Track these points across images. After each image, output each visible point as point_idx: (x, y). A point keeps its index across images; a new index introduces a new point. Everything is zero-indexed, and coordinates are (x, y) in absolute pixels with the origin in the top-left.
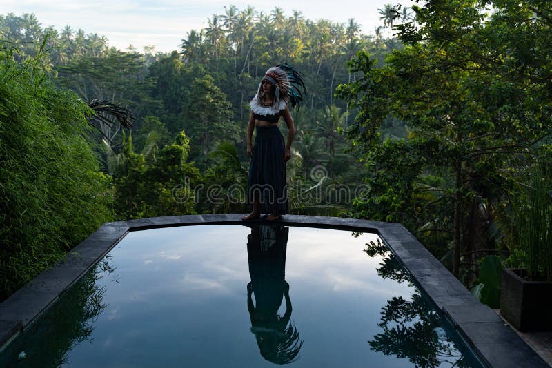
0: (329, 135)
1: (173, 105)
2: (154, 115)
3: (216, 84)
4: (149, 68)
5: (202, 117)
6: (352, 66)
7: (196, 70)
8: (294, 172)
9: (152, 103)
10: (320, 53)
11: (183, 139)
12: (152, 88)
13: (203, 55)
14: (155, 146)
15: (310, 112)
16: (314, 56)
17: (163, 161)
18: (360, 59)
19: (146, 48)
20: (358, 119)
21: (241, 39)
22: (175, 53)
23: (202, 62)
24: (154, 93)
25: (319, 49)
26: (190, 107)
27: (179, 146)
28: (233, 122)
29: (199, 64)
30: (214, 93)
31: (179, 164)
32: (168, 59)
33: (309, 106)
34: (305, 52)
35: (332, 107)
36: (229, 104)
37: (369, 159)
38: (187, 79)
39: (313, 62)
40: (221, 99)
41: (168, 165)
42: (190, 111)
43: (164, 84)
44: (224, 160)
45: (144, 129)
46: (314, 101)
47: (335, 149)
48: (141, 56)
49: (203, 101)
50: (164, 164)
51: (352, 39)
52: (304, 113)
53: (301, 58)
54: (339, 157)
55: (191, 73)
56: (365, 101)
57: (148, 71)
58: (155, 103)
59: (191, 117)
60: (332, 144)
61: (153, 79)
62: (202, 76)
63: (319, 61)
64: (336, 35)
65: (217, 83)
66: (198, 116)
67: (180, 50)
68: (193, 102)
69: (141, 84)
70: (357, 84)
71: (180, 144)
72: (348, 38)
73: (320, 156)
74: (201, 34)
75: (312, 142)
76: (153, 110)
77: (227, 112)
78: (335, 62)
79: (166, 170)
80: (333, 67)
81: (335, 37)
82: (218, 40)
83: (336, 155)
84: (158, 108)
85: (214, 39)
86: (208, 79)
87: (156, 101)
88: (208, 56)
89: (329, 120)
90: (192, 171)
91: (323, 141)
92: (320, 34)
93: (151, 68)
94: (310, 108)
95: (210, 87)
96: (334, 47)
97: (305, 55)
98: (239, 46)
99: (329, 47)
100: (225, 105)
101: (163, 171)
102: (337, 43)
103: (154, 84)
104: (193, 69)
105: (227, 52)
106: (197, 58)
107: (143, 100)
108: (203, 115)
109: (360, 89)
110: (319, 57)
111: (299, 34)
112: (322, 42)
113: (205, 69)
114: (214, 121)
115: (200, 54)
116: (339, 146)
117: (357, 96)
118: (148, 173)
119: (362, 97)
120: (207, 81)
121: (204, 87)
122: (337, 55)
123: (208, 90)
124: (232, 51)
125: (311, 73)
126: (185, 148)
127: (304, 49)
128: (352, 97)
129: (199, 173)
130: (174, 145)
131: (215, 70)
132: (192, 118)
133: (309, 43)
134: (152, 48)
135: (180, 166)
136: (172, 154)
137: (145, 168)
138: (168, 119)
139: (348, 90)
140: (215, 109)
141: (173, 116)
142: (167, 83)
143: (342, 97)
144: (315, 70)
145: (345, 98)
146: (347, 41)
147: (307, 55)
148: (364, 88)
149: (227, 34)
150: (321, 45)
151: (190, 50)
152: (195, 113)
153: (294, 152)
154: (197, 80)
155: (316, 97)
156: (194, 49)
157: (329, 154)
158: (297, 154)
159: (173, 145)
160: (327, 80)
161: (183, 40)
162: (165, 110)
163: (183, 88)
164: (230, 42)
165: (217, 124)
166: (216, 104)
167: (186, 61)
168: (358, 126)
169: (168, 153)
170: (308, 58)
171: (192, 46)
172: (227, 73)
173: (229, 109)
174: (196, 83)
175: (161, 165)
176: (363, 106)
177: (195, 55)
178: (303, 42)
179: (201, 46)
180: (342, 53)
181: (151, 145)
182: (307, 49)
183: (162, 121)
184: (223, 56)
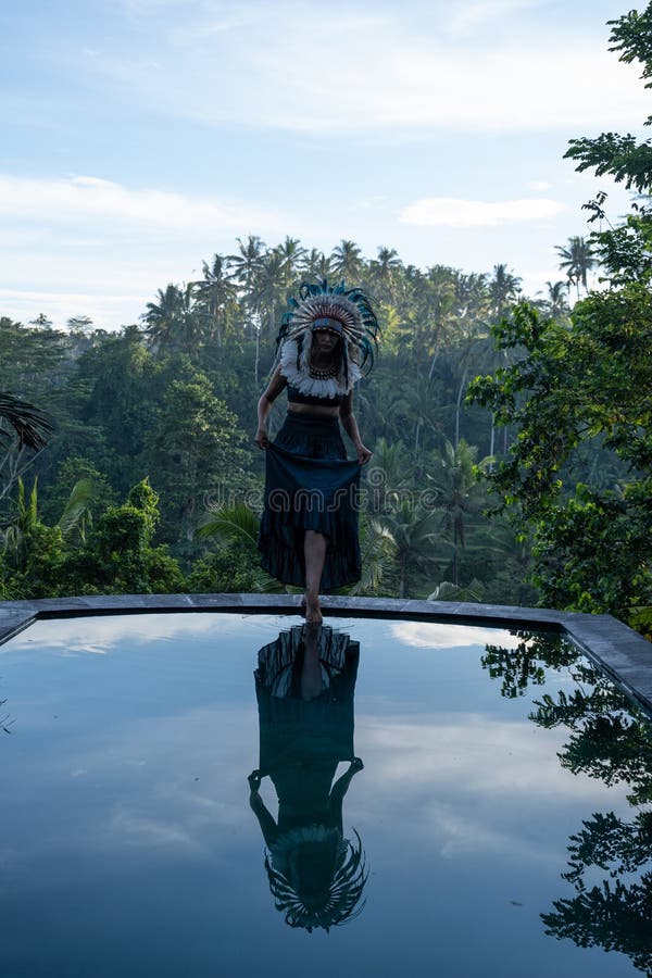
0: (454, 504)
1: (125, 438)
2: (84, 456)
3: (216, 392)
4: (78, 362)
5: (184, 461)
6: (503, 335)
7: (175, 366)
8: (379, 568)
9: (80, 433)
10: (435, 336)
11: (146, 494)
12: (82, 401)
13: (190, 336)
14: (86, 512)
15: (412, 458)
16: (422, 342)
17: (102, 541)
18: (520, 320)
19: (73, 322)
20: (514, 449)
21: (270, 303)
22: (132, 331)
23: (188, 350)
24: (87, 412)
25: (433, 326)
26: (161, 439)
27: (136, 511)
28: (249, 473)
29: (182, 355)
30: (211, 411)
31: (135, 546)
32: (117, 342)
33: (409, 444)
34: (403, 332)
35: (459, 445)
36: (243, 436)
37: (539, 537)
38: (156, 384)
39: (419, 352)
40: (226, 424)
41: (112, 549)
42: (161, 449)
43: (107, 394)
44: (231, 541)
45: (62, 484)
46: (422, 431)
47: (466, 535)
48: (63, 335)
49: (188, 427)
50: (103, 548)
51: (501, 306)
52: (400, 456)
53: (395, 343)
54: (474, 553)
55: (164, 372)
56: (530, 412)
57: (77, 366)
58: (88, 433)
59: (163, 461)
60: (459, 523)
61: (86, 384)
62: (187, 378)
63: (432, 351)
64: (467, 298)
65: (220, 393)
66: (177, 458)
67: (143, 325)
68: (168, 430)
69: (60, 392)
70: (513, 371)
71: (140, 506)
72: (492, 305)
73: (432, 549)
74: (187, 293)
75: (416, 518)
76: (83, 446)
77: (239, 451)
78: (466, 353)
79: (107, 560)
80: (460, 365)
81: (466, 303)
82: (222, 306)
83: (467, 547)
84: (92, 445)
85: (214, 304)
86: (199, 383)
87: (90, 428)
88: (201, 338)
89: (452, 471)
90: (163, 565)
91: (440, 518)
92: (434, 296)
93: (81, 362)
94: (414, 448)
95: (204, 398)
96: (464, 322)
97: (403, 340)
98: (265, 320)
99: (454, 323)
100: (235, 438)
101: (100, 561)
102: (469, 315)
103: (86, 393)
104: (170, 364)
105: (241, 333)
106: (178, 342)
107: (61, 425)
108: (188, 458)
109: (519, 384)
110: (433, 343)
111: (391, 296)
112: (438, 311)
113: (195, 363)
114: (210, 471)
115: (184, 334)
116: (473, 530)
117: (513, 400)
118: (69, 566)
119: (523, 403)
120: (197, 387)
121: (192, 399)
122: (470, 339)
123: (198, 405)
124: (251, 330)
125: (415, 376)
126: (149, 514)
127: (402, 327)
128: (502, 401)
129: (176, 569)
130: (127, 508)
131: (214, 367)
132: (164, 463)
133: (411, 316)
134: (86, 323)
135: (137, 552)
136: (122, 525)
137: (63, 557)
138: (113, 466)
139: (495, 386)
140: (213, 446)
141: (123, 460)
142: (114, 393)
143: (483, 402)
144: (425, 369)
145: (488, 403)
146: (490, 312)
147: (407, 338)
148: (528, 381)
149: (241, 294)
150: (438, 318)
151: (163, 326)
152: (172, 452)
153: (379, 529)
154: (177, 384)
155: (426, 424)
156: (173, 324)
157: (453, 544)
158: (386, 533)
159: (125, 508)
160: (450, 391)
161: (150, 305)
162: (109, 447)
163: (146, 403)
164: (248, 311)
165: (216, 477)
166: (215, 434)
167: (156, 349)
168: (515, 464)
169: (112, 524)
170: (410, 346)
171: (169, 318)
172: (239, 372)
173: (241, 446)
174: (175, 389)
175: (97, 549)
176: (525, 421)
177: (175, 335)
178: (399, 313)
179: (187, 317)
180: (481, 337)
181: (77, 512)
182: (406, 327)
183: (101, 470)
184: (231, 338)
